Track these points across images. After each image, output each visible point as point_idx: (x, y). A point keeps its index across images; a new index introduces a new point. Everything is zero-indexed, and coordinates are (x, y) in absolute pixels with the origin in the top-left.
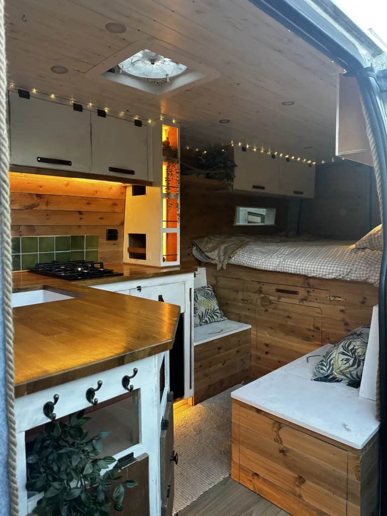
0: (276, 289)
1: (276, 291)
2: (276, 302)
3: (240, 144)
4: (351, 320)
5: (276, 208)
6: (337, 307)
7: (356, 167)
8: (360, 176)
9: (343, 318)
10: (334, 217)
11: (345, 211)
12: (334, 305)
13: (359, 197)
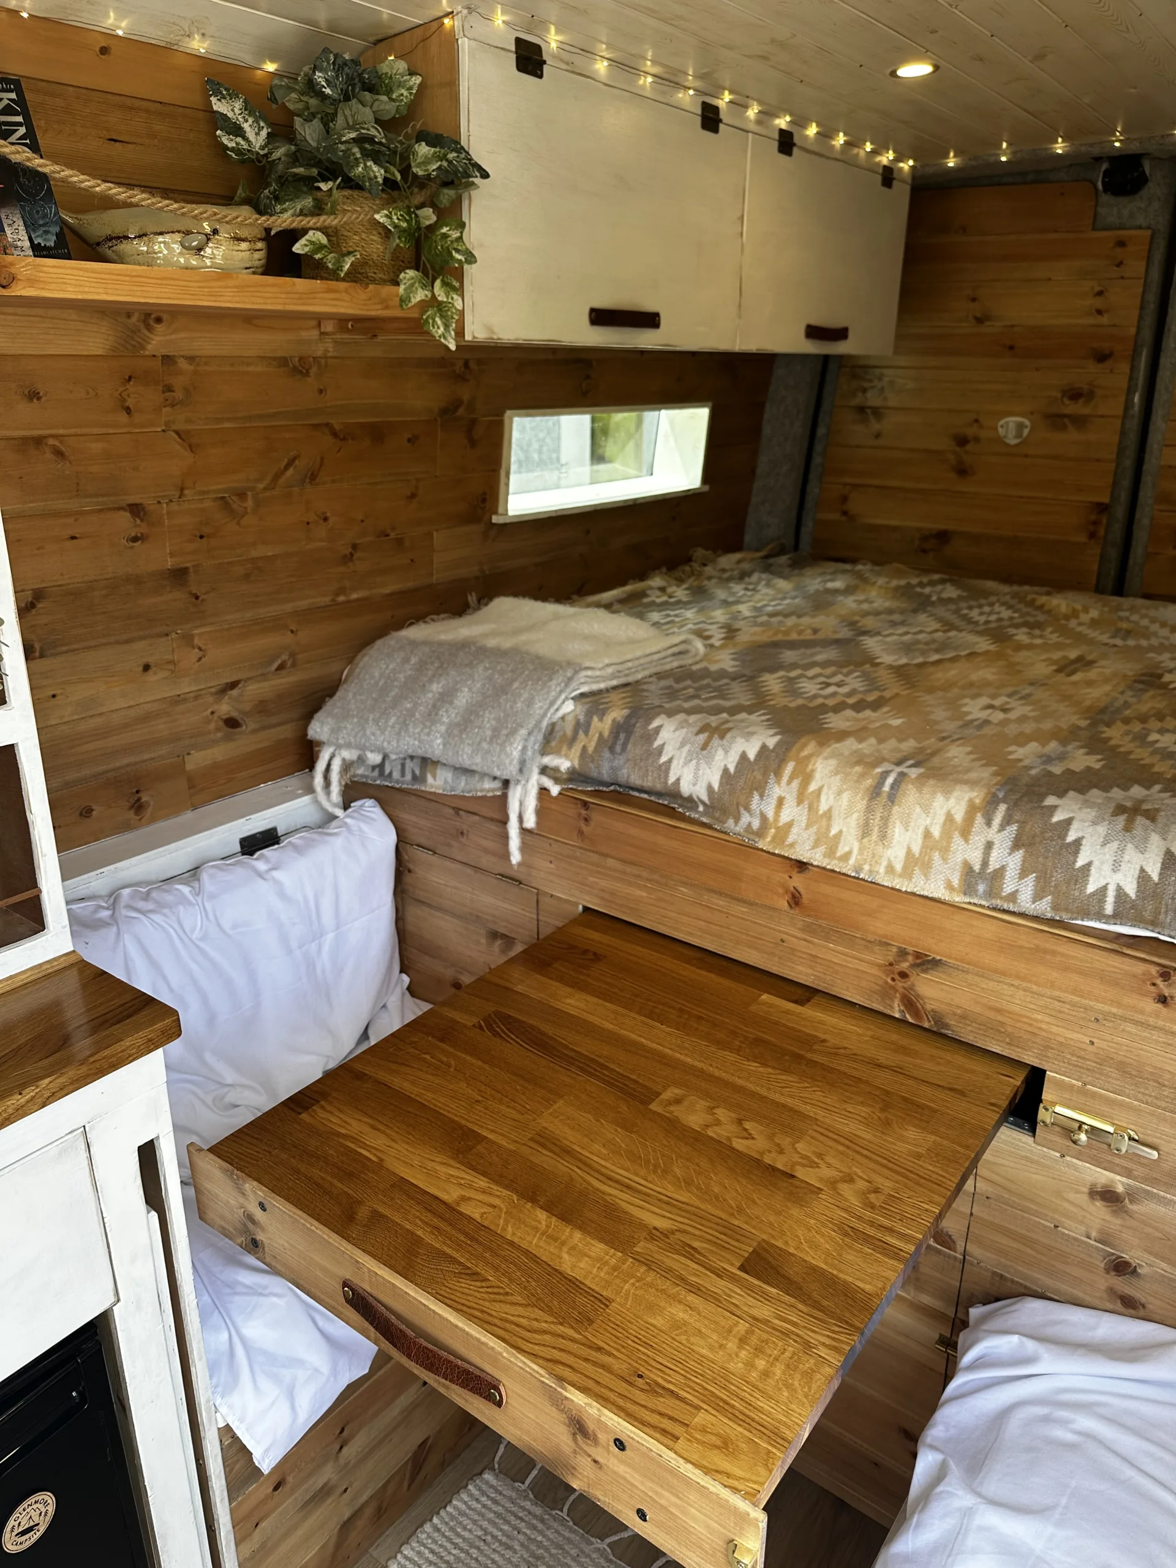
3: (500, 19)
4: (1156, 1256)
5: (710, 404)
6: (1076, 1169)
7: (1105, 198)
8: (1121, 244)
9: (1101, 1231)
10: (969, 447)
11: (1027, 422)
12: (1058, 1155)
13: (1102, 357)
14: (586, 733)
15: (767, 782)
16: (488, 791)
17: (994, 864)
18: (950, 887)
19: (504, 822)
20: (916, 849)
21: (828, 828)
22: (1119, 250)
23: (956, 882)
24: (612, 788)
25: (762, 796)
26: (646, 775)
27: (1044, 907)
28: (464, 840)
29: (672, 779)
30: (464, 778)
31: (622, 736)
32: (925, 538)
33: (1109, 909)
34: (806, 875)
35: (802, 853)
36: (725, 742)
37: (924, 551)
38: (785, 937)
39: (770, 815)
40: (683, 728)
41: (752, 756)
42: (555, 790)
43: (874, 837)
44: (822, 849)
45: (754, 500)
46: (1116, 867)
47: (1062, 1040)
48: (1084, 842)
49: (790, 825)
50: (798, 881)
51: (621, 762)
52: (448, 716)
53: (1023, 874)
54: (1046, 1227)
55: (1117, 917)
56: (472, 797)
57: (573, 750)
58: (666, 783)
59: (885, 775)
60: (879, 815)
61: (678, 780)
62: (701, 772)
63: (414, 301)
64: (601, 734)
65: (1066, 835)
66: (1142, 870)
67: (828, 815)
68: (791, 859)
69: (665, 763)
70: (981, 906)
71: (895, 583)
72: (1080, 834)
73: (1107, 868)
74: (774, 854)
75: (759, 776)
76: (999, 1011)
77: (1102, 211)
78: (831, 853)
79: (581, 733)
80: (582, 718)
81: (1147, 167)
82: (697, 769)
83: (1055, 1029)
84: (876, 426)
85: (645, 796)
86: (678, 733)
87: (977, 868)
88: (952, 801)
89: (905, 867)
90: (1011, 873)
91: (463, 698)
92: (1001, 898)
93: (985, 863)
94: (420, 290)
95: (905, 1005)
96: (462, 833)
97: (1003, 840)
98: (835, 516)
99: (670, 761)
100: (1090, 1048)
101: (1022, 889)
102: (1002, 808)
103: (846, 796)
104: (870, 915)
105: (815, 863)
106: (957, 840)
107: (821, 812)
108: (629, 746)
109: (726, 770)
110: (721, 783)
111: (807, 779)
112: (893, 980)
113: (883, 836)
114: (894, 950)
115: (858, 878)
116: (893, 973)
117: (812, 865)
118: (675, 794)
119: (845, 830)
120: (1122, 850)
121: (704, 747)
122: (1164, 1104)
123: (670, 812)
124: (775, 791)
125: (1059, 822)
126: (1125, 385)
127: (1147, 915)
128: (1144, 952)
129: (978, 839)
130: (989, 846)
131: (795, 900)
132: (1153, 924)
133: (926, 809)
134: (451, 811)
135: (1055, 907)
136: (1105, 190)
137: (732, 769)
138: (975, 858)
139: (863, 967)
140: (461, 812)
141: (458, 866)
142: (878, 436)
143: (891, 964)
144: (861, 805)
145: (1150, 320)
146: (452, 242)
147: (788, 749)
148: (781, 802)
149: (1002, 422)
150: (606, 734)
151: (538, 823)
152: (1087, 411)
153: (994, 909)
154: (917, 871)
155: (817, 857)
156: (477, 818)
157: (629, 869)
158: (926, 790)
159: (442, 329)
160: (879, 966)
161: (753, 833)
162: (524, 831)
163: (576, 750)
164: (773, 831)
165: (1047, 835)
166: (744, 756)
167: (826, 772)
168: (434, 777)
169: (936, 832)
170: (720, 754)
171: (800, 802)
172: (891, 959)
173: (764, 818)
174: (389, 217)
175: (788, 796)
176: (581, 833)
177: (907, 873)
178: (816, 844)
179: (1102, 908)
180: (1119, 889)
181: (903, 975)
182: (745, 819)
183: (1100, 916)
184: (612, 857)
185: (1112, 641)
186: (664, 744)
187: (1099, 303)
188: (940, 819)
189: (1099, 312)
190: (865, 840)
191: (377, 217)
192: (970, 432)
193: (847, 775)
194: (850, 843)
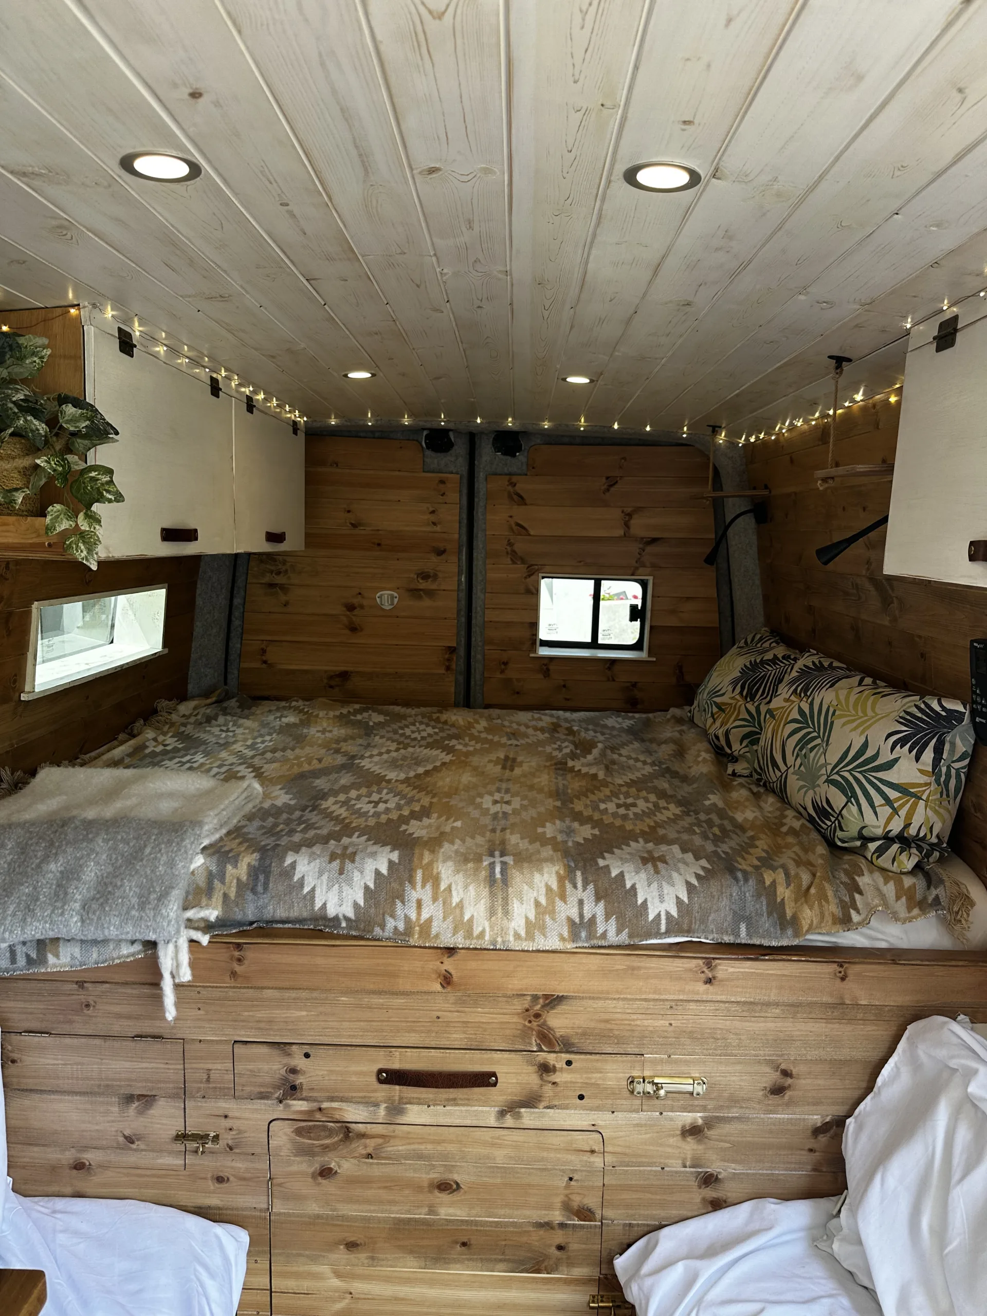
0: (380, 1071)
1: (381, 1081)
2: (379, 1129)
3: (109, 313)
4: (728, 1161)
5: (166, 585)
6: (671, 1119)
7: (428, 453)
8: (442, 482)
9: (693, 1159)
10: (356, 612)
11: (396, 594)
12: (658, 1113)
13: (440, 552)
14: (223, 881)
15: (404, 890)
16: (128, 957)
17: (587, 915)
18: (562, 939)
19: (156, 982)
20: (532, 916)
21: (462, 914)
22: (441, 486)
23: (566, 934)
24: (255, 925)
25: (403, 902)
26: (291, 907)
27: (624, 938)
28: (90, 1012)
29: (318, 905)
30: (95, 949)
31: (262, 877)
32: (331, 678)
33: (663, 928)
34: (456, 957)
35: (448, 940)
36: (357, 864)
37: (331, 687)
38: (439, 1014)
39: (413, 916)
40: (315, 859)
41: (384, 870)
42: (205, 940)
43: (500, 915)
44: (460, 935)
45: (194, 656)
46: (662, 899)
47: (651, 1029)
48: (637, 886)
49: (430, 920)
50: (449, 964)
51: (266, 901)
52: (79, 893)
53: (607, 918)
54: (655, 1171)
55: (668, 933)
56: (109, 966)
57: (214, 900)
58: (313, 910)
59: (492, 866)
60: (500, 897)
61: (325, 904)
62: (344, 894)
63: (58, 530)
64: (238, 880)
65: (625, 885)
66: (677, 898)
67: (460, 905)
68: (440, 948)
69: (308, 893)
70: (585, 948)
71: (331, 714)
72: (633, 882)
73: (657, 900)
74: (425, 947)
75: (395, 885)
76: (607, 1021)
77: (428, 460)
78: (469, 934)
79: (216, 882)
80: (214, 868)
81: (451, 435)
82: (341, 892)
83: (646, 1023)
84: (283, 598)
85: (290, 925)
86: (312, 864)
87: (577, 920)
88: (546, 875)
89: (527, 932)
90: (600, 918)
91: (91, 873)
92: (596, 938)
93: (581, 916)
94: (65, 521)
95: (541, 1040)
96: (88, 1006)
97: (588, 895)
98: (256, 665)
99: (313, 890)
100: (671, 1029)
101: (609, 928)
102: (579, 873)
103: (471, 888)
104: (508, 977)
105: (461, 946)
106: (559, 903)
107: (454, 905)
108: (271, 885)
109: (367, 888)
110: (365, 900)
111: (436, 881)
112: (530, 1022)
113: (506, 913)
114: (529, 998)
115: (496, 950)
116: (529, 1016)
117: (458, 948)
118: (322, 917)
119: (475, 914)
120: (660, 887)
121: (341, 872)
122: (719, 1052)
123: (318, 934)
124: (413, 895)
125: (616, 876)
126: (456, 570)
127: (685, 927)
128: (691, 952)
129: (573, 900)
130: (581, 903)
131: (447, 980)
132: (688, 932)
133: (531, 885)
134: (75, 986)
135: (631, 936)
136: (428, 448)
137: (372, 886)
138: (574, 913)
139: (506, 1018)
140: (85, 985)
141: (83, 1040)
142: (286, 604)
143: (527, 1010)
144: (485, 892)
145: (464, 530)
146: (102, 484)
147: (411, 861)
148: (419, 903)
149: (378, 595)
150: (244, 878)
151: (193, 975)
152: (434, 587)
153: (593, 947)
154: (537, 933)
155: (459, 941)
156: (107, 985)
157: (287, 994)
158: (525, 872)
159: (85, 553)
160: (518, 1014)
161: (402, 934)
162: (178, 986)
163: (217, 898)
164: (417, 928)
165: (614, 887)
166: (378, 873)
167: (450, 872)
168: (57, 956)
169: (543, 901)
170: (357, 875)
171: (435, 899)
172: (527, 1006)
173: (407, 919)
174: (48, 462)
175: (424, 898)
176: (234, 974)
177: (530, 936)
178: (455, 931)
179: (659, 929)
180: (668, 913)
181: (537, 1016)
182: (390, 923)
183: (658, 935)
184: (269, 988)
185: (509, 742)
186: (303, 877)
187: (432, 518)
188: (543, 890)
189: (434, 524)
190: (493, 918)
191: (38, 461)
192: (356, 601)
193: (466, 871)
194: (482, 924)
